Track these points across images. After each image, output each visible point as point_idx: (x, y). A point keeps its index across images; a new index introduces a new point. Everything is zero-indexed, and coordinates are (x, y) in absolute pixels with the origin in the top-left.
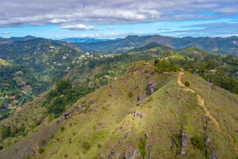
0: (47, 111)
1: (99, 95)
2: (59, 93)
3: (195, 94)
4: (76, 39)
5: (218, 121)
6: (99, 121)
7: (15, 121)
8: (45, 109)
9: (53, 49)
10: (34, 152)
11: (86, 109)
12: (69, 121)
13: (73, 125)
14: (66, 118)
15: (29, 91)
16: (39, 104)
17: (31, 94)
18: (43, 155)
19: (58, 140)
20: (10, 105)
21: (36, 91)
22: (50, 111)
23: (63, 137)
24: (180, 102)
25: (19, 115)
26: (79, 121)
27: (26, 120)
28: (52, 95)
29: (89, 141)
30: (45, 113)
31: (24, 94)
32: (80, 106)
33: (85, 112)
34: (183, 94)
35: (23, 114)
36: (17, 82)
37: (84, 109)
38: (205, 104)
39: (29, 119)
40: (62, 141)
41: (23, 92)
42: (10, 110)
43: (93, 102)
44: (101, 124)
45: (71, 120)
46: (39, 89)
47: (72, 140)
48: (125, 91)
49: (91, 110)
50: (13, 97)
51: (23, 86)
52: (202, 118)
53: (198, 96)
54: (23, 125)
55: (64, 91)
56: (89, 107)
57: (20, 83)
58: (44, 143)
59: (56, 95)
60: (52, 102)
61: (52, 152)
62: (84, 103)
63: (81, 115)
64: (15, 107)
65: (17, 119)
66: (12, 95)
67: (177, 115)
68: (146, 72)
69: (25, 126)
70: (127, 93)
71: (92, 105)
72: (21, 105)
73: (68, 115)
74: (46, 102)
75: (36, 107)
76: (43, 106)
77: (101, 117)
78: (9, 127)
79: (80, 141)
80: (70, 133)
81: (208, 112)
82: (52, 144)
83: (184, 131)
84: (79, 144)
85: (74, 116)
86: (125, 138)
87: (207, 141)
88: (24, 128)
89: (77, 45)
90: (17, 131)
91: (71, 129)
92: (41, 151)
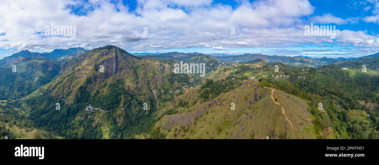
0: (200, 96)
1: (228, 96)
2: (207, 87)
3: (280, 106)
4: (217, 54)
5: (291, 122)
6: (227, 114)
7: (185, 98)
8: (199, 94)
9: (206, 60)
10: (192, 123)
11: (221, 104)
12: (211, 109)
13: (213, 112)
14: (209, 107)
15: (193, 81)
16: (197, 91)
17: (193, 83)
18: (196, 126)
19: (204, 119)
20: (184, 87)
21: (196, 82)
22: (202, 97)
23: (207, 119)
24: (273, 111)
25: (187, 95)
26: (216, 110)
27: (190, 99)
28: (203, 87)
29: (221, 126)
30: (199, 97)
31: (190, 82)
32: (217, 101)
33: (220, 105)
34: (274, 106)
35: (189, 95)
36: (188, 76)
37: (219, 103)
38: (285, 113)
39: (191, 98)
40: (206, 121)
41: (190, 81)
42: (183, 89)
43: (225, 100)
44: (228, 116)
45: (212, 108)
46: (197, 81)
47: (212, 123)
48: (243, 95)
49: (223, 105)
50: (185, 83)
51: (190, 78)
52: (284, 122)
53: (282, 107)
54: (188, 101)
55: (209, 86)
56: (222, 102)
57: (189, 76)
58: (197, 119)
59: (205, 87)
60: (203, 91)
61: (200, 127)
62: (219, 99)
63: (217, 106)
64: (185, 89)
65: (186, 97)
66: (185, 82)
67: (271, 120)
68: (255, 86)
69: (189, 102)
70: (244, 97)
71: (224, 102)
72: (188, 88)
73: (210, 105)
74: (200, 91)
75: (195, 93)
76: (198, 93)
77: (229, 111)
78: (182, 101)
79: (216, 125)
80: (211, 117)
81: (287, 118)
82: (201, 121)
83: (275, 132)
84: (215, 127)
85: (214, 106)
86: (242, 131)
87: (287, 137)
88: (188, 103)
89: (218, 58)
90: (185, 104)
91: (212, 114)
92: (195, 124)
